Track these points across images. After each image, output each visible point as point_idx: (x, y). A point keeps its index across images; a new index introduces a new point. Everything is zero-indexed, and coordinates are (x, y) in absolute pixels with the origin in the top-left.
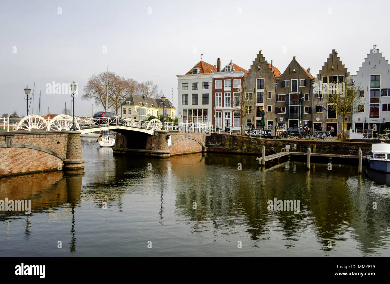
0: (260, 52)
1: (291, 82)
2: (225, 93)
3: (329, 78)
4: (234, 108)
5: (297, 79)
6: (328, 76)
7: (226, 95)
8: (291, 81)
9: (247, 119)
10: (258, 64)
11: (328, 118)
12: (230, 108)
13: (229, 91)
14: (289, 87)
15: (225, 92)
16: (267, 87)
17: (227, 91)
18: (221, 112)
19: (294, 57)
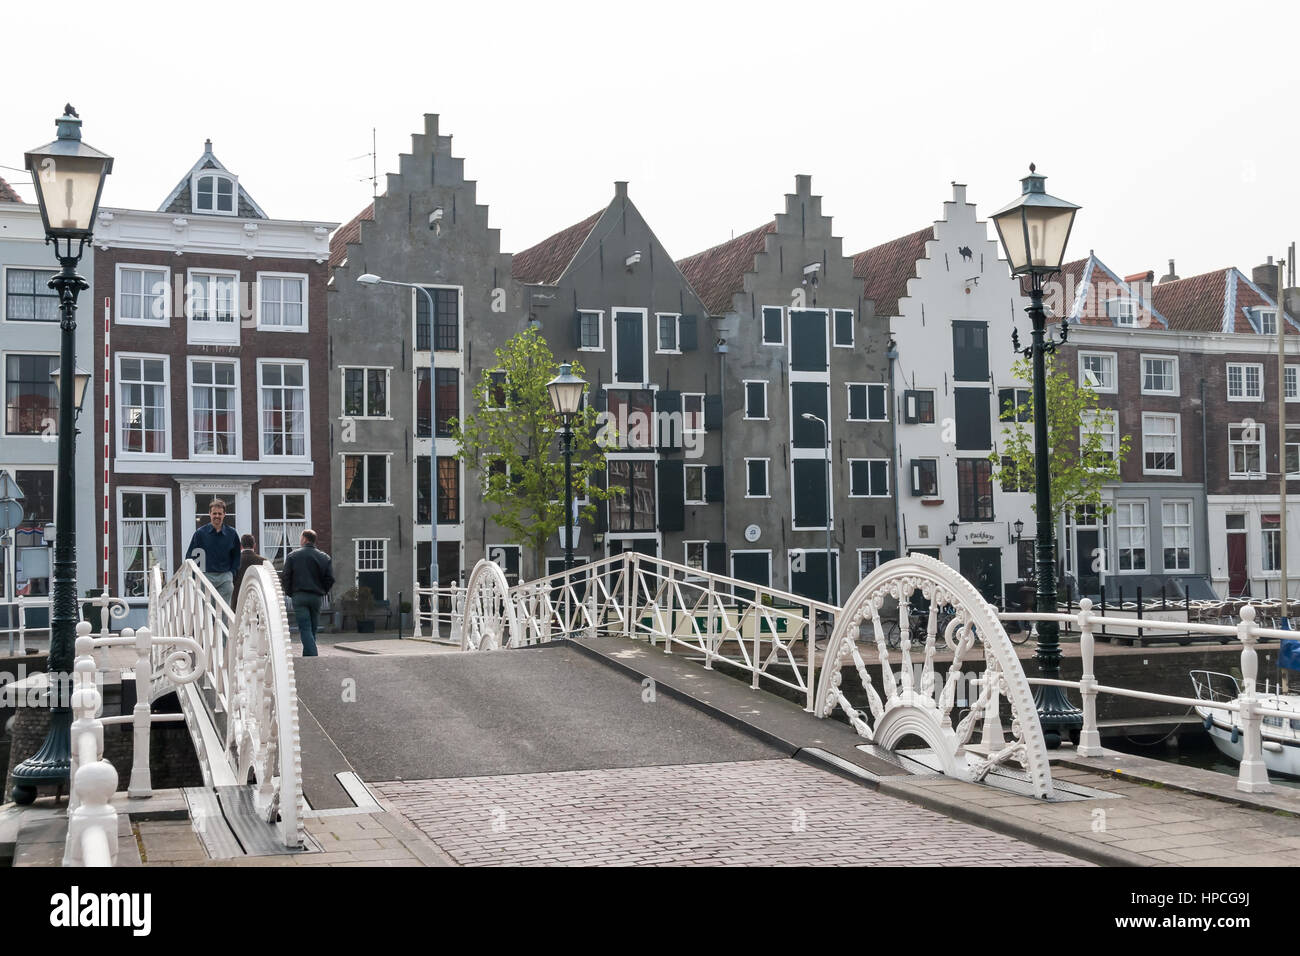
0: (432, 120)
1: (614, 325)
2: (190, 360)
3: (789, 317)
4: (270, 464)
5: (644, 311)
6: (786, 310)
7: (202, 374)
8: (614, 316)
9: (357, 541)
10: (424, 193)
11: (793, 524)
12: (234, 463)
13: (225, 351)
14: (601, 349)
15: (198, 350)
16: (478, 343)
17: (211, 350)
18: (168, 493)
19: (622, 187)
